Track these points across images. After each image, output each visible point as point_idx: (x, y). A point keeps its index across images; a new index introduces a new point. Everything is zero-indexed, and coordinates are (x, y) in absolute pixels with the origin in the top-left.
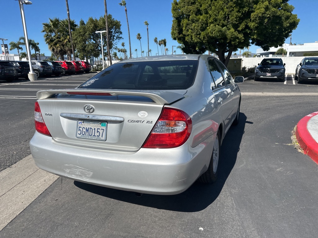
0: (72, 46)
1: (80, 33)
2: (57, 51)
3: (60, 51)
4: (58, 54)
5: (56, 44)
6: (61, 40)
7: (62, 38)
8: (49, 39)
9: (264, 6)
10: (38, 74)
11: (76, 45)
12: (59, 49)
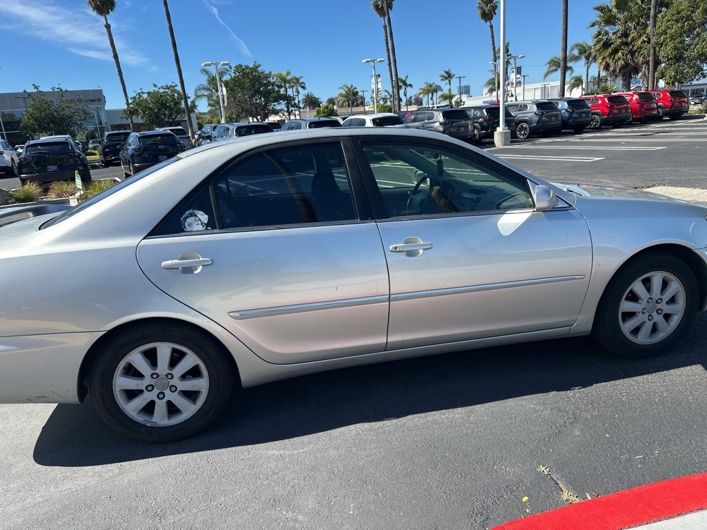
0: (652, 51)
1: (679, 12)
2: (615, 70)
3: (623, 67)
4: (616, 76)
5: (616, 51)
6: (629, 39)
7: (633, 34)
8: (602, 43)
10: (528, 129)
11: (660, 48)
12: (621, 62)
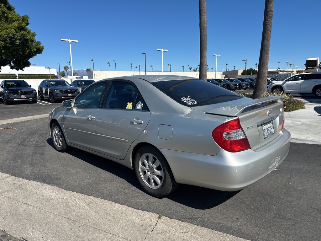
9: (13, 27)
